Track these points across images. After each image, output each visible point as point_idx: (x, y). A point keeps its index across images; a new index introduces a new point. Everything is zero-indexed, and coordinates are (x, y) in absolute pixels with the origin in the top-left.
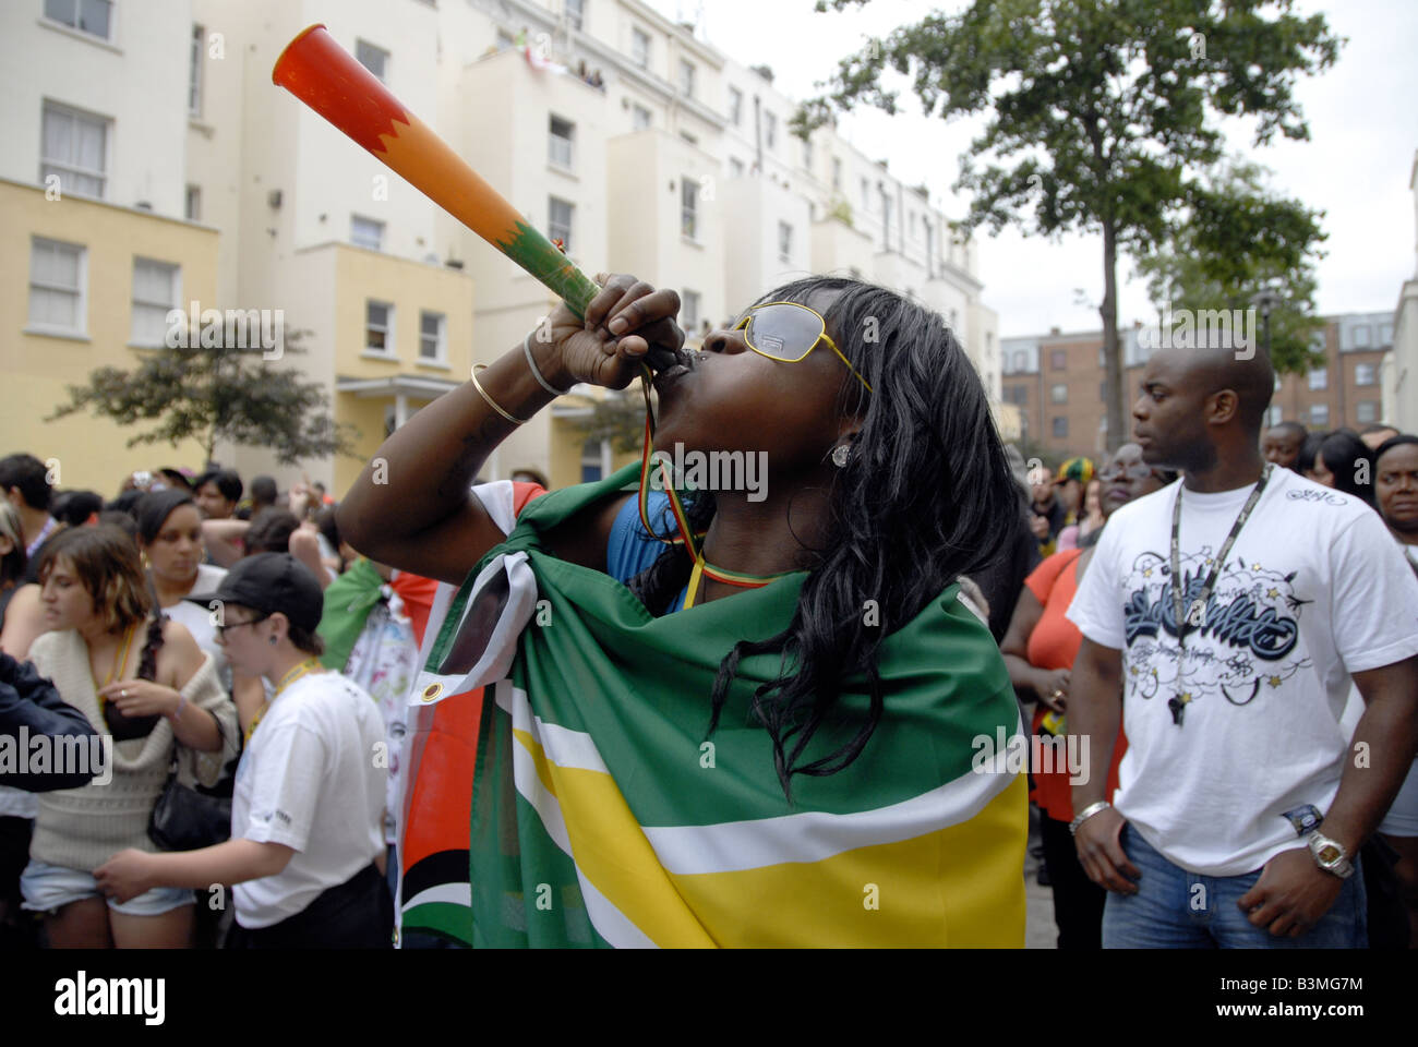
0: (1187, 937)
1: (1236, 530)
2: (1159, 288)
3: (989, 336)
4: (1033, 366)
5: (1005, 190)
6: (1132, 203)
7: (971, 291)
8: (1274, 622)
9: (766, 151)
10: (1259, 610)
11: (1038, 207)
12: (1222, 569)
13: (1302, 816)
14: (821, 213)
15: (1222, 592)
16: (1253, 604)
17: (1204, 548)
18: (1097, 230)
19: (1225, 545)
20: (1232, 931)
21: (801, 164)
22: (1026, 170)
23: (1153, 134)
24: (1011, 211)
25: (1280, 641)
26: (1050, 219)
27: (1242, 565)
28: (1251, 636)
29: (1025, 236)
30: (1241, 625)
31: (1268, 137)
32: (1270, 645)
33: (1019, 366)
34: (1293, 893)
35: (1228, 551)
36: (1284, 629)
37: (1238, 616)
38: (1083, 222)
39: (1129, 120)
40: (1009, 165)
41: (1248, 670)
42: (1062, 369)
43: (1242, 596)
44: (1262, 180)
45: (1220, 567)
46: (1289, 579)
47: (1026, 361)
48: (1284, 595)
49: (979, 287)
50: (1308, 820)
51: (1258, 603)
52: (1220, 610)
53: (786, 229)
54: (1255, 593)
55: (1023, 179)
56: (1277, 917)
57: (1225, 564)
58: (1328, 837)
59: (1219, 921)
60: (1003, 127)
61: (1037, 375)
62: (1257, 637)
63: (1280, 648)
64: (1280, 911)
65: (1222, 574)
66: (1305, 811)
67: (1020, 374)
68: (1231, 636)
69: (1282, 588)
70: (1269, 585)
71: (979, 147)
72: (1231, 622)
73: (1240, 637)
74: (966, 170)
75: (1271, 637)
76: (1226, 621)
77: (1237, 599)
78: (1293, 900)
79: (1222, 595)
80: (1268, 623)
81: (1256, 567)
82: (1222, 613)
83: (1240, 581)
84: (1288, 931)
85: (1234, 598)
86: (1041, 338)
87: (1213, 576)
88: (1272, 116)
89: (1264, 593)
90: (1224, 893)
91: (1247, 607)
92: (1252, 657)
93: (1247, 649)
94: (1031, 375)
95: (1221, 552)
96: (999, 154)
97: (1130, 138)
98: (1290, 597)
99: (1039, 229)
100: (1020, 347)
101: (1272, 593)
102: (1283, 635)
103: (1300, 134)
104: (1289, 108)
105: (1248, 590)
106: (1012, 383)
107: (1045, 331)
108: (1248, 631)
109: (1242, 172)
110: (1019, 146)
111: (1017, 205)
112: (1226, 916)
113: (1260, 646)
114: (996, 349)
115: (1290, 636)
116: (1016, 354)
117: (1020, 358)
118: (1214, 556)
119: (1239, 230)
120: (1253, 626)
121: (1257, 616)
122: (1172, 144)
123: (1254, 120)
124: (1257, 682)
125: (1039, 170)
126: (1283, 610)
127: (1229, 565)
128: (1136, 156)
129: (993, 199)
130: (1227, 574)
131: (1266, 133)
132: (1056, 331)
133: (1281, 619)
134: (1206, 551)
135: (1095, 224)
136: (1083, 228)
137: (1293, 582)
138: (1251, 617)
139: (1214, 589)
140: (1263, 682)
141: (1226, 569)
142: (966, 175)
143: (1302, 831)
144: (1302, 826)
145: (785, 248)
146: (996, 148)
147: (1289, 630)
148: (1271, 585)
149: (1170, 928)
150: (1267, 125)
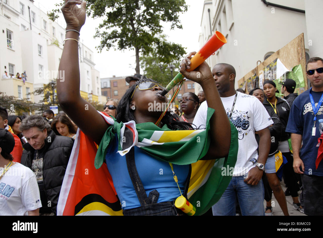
0: (231, 192)
1: (234, 104)
2: (143, 65)
3: (97, 77)
4: (109, 86)
5: (110, 38)
6: (143, 42)
7: (92, 65)
8: (245, 122)
9: (32, 23)
10: (242, 120)
11: (118, 42)
12: (233, 112)
13: (253, 160)
14: (50, 43)
15: (234, 117)
16: (241, 119)
17: (228, 108)
18: (133, 49)
19: (232, 108)
20: (242, 187)
21: (43, 28)
22: (114, 33)
23: (147, 25)
24: (112, 43)
25: (247, 126)
26: (122, 46)
27: (237, 111)
28: (241, 125)
29: (115, 50)
30: (239, 123)
31: (173, 28)
32: (245, 127)
33: (105, 86)
34: (256, 175)
35: (233, 109)
36: (247, 123)
37: (238, 121)
38: (130, 47)
39: (141, 21)
40: (109, 31)
41: (241, 132)
42: (116, 86)
43: (238, 117)
44: (166, 38)
45: (232, 112)
46: (247, 113)
47: (107, 85)
48: (246, 116)
49: (94, 65)
50: (255, 161)
51: (242, 118)
52: (234, 121)
53: (40, 47)
54: (241, 116)
55: (114, 35)
56: (253, 181)
57: (233, 111)
58: (260, 163)
59: (240, 186)
60: (109, 21)
61: (110, 88)
62: (242, 125)
63: (246, 127)
64: (254, 180)
65: (233, 113)
66: (253, 159)
67: (105, 88)
68: (237, 126)
69: (246, 115)
70: (243, 114)
71: (101, 26)
72: (237, 123)
73: (239, 126)
74: (98, 32)
75: (245, 125)
76: (236, 123)
77: (238, 118)
78: (256, 177)
79: (234, 118)
80: (244, 122)
81: (240, 111)
82: (235, 121)
83: (237, 114)
84: (255, 184)
85: (237, 118)
86: (111, 78)
87: (231, 114)
88: (174, 23)
89: (243, 116)
90: (240, 180)
91: (240, 119)
92: (242, 130)
93: (241, 128)
94: (108, 88)
95: (232, 109)
96: (107, 28)
97: (142, 26)
98: (247, 117)
99: (118, 49)
100: (105, 81)
101: (244, 116)
102: (247, 124)
103: (180, 27)
104: (178, 21)
105: (239, 116)
106: (104, 90)
107: (112, 77)
108: (240, 124)
109: (162, 36)
110: (112, 26)
111: (113, 42)
112: (241, 184)
113: (243, 127)
114: (99, 81)
115: (248, 124)
116: (104, 82)
117: (105, 84)
118: (230, 110)
119: (168, 50)
120: (241, 123)
121: (242, 121)
122: (151, 28)
123: (170, 23)
124: (243, 135)
125: (118, 33)
126: (247, 120)
127: (234, 111)
128: (142, 30)
129: (106, 40)
130: (234, 113)
131: (173, 27)
132: (114, 76)
133: (247, 121)
134: (228, 109)
135: (133, 47)
136: (130, 48)
137: (247, 114)
138: (241, 121)
139: (232, 117)
140: (244, 134)
141: (234, 112)
142: (97, 34)
143: (254, 163)
144: (254, 162)
145: (40, 52)
146: (106, 26)
147: (248, 123)
148: (244, 114)
149: (229, 190)
150: (173, 25)
